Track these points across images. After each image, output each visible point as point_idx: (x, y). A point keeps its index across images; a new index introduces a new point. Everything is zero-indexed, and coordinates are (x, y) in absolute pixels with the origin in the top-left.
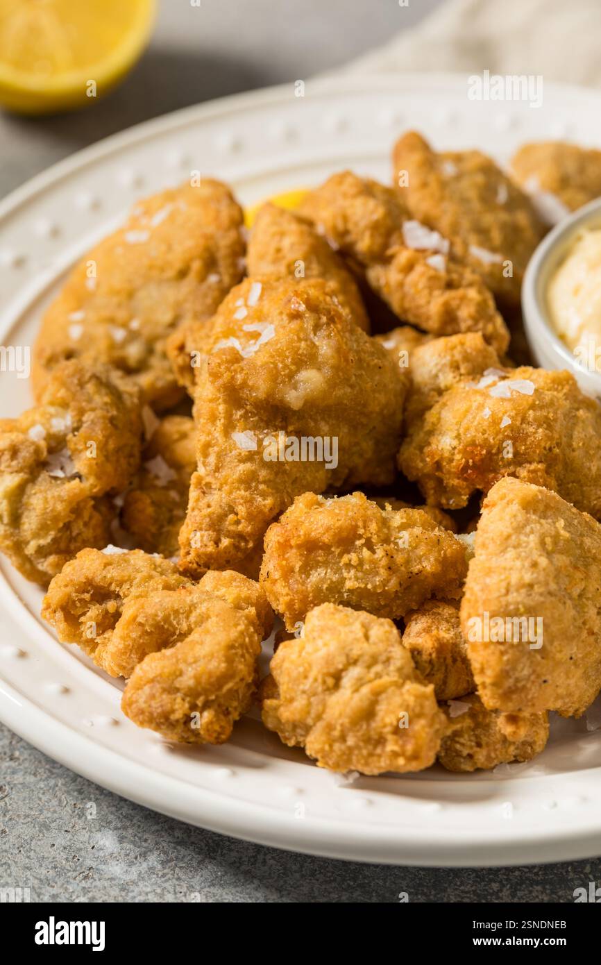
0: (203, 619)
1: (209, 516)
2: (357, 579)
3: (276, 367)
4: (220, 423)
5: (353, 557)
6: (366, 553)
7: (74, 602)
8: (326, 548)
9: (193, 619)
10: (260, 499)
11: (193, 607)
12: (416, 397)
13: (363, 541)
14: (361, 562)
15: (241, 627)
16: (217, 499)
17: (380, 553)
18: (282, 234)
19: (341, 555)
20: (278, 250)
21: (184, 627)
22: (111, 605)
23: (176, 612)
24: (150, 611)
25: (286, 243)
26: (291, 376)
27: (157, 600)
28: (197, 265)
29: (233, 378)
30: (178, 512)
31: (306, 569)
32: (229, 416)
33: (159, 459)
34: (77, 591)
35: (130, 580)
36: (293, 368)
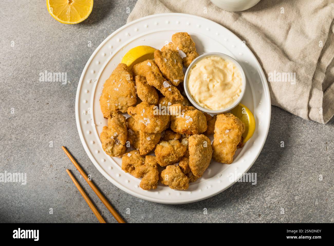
0: (149, 171)
1: (144, 148)
2: (171, 159)
3: (152, 128)
4: (144, 137)
5: (170, 157)
6: (172, 156)
7: (127, 168)
8: (166, 157)
9: (147, 171)
10: (152, 146)
11: (147, 169)
12: (172, 117)
13: (171, 154)
14: (172, 157)
15: (156, 172)
16: (145, 145)
17: (174, 156)
18: (143, 90)
19: (169, 157)
20: (143, 93)
21: (146, 172)
22: (132, 166)
23: (145, 170)
24: (141, 171)
25: (144, 91)
26: (154, 129)
27: (141, 169)
28: (129, 96)
29: (145, 131)
30: (136, 140)
31: (163, 160)
32: (145, 135)
33: (130, 129)
34: (127, 166)
35: (135, 163)
36: (154, 128)
